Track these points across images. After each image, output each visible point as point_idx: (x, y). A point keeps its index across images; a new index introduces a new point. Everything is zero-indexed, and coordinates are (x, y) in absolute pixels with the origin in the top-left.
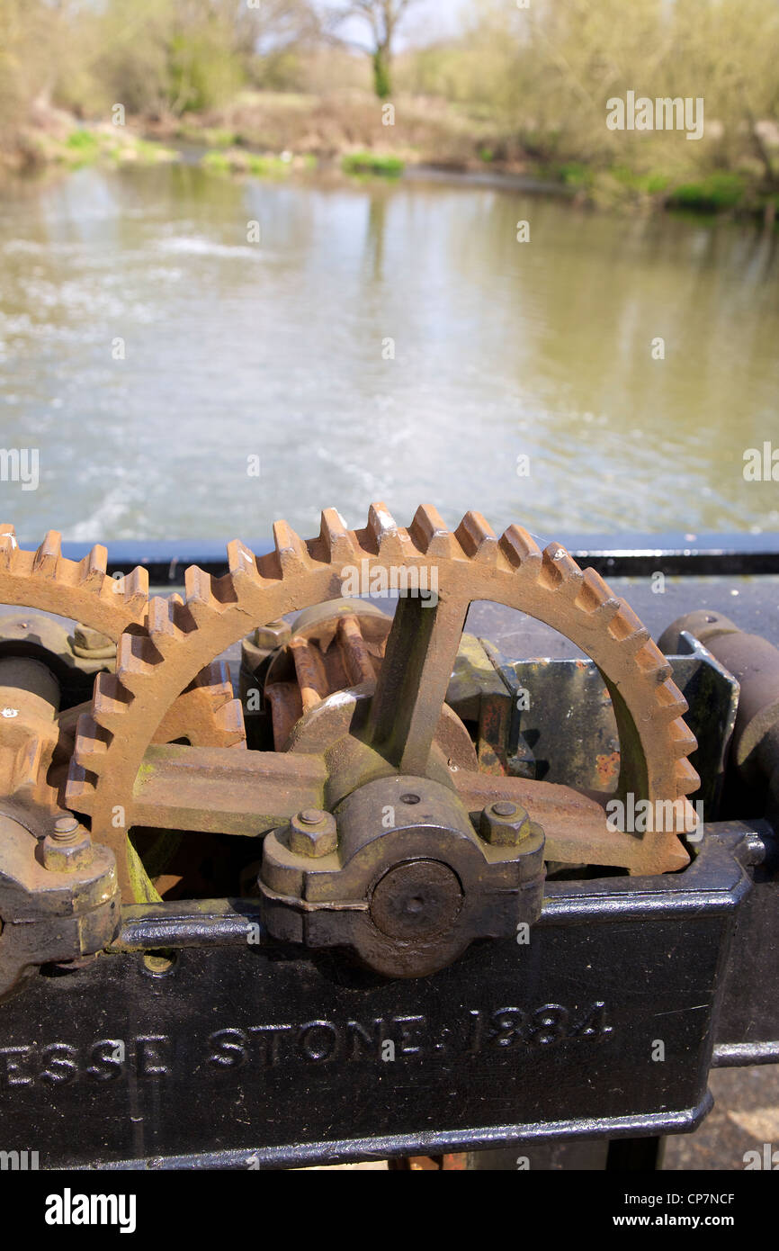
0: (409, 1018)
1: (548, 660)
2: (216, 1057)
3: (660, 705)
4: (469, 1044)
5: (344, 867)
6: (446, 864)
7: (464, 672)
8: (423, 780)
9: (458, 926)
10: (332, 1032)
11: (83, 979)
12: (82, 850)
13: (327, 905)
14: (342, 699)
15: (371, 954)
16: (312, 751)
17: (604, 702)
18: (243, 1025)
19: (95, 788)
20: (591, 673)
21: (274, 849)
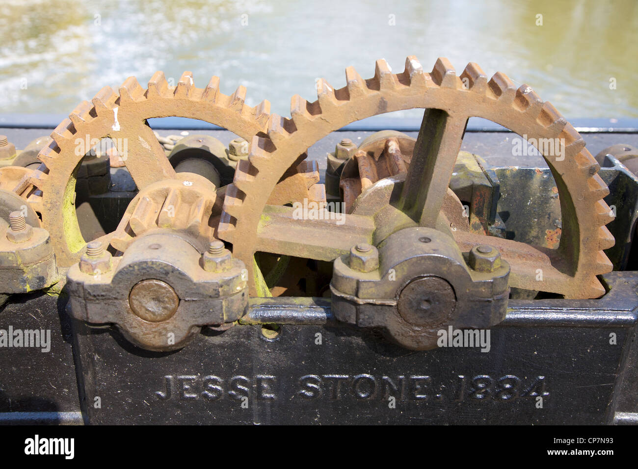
0: (420, 377)
1: (517, 168)
2: (303, 391)
3: (591, 190)
4: (457, 396)
5: (382, 278)
6: (446, 280)
7: (463, 173)
8: (434, 230)
9: (453, 320)
10: (373, 381)
11: (226, 339)
12: (225, 260)
13: (371, 301)
14: (387, 183)
15: (398, 333)
16: (366, 214)
17: (552, 195)
18: (320, 374)
19: (235, 226)
20: (545, 176)
21: (340, 267)
